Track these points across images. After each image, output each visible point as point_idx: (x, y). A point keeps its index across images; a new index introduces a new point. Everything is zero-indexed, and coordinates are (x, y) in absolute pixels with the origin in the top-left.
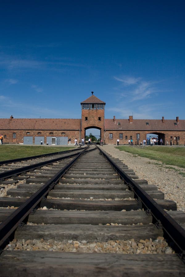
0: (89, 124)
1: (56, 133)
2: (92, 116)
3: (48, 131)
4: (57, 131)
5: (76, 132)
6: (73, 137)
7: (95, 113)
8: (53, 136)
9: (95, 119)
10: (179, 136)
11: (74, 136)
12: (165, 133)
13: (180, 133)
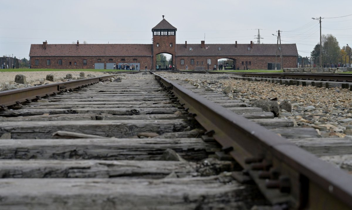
0: (160, 50)
1: (128, 59)
2: (163, 42)
3: (120, 58)
4: (128, 58)
5: (148, 59)
6: (145, 64)
7: (167, 38)
8: (125, 63)
9: (167, 45)
10: (250, 61)
11: (146, 62)
12: (236, 58)
13: (251, 58)
